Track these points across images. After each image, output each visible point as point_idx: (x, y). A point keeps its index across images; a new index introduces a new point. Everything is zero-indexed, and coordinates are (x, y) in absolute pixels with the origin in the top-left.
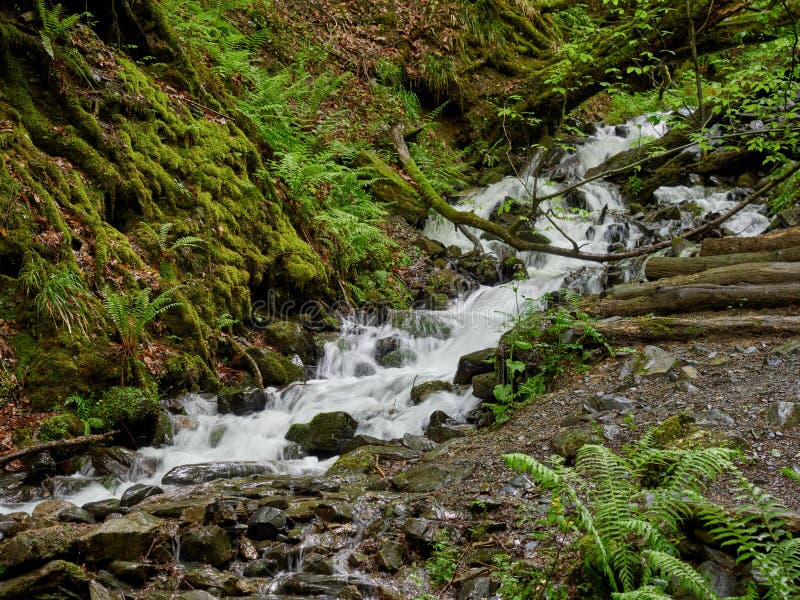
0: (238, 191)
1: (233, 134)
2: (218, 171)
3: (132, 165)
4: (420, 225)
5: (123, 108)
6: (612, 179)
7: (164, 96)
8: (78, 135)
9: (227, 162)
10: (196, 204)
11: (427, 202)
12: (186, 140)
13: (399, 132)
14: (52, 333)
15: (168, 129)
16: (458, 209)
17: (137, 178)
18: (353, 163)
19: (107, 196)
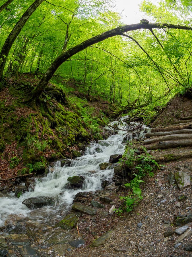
0: (74, 122)
1: (74, 113)
2: (71, 119)
3: (56, 118)
4: (104, 126)
5: (56, 110)
6: (126, 121)
7: (63, 108)
8: (49, 114)
9: (72, 118)
10: (66, 124)
11: (105, 124)
12: (66, 114)
13: (101, 116)
14: (28, 150)
15: (63, 113)
16: (109, 125)
17: (57, 120)
18: (95, 119)
19: (51, 123)
